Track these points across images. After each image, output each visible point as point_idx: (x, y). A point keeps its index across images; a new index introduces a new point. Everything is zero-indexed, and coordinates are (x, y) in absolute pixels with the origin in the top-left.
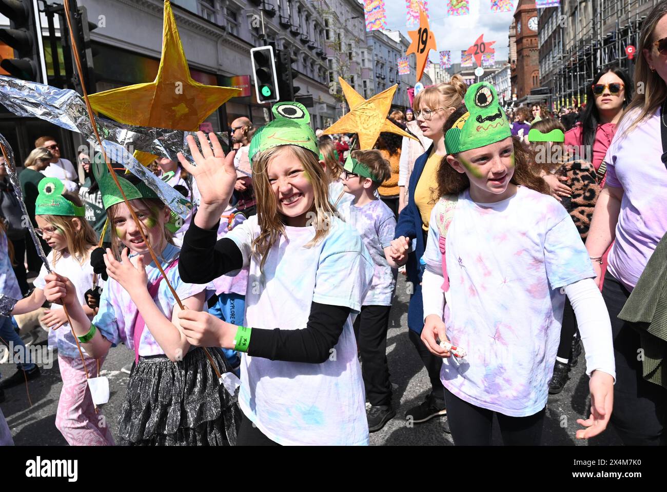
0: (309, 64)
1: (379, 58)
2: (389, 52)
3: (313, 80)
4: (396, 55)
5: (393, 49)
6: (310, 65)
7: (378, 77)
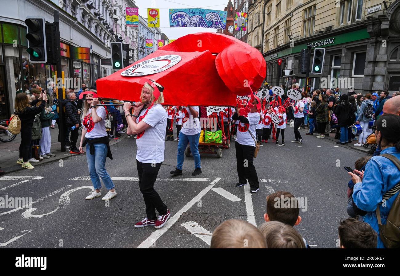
0: (99, 30)
1: (142, 36)
2: (148, 32)
3: (101, 41)
4: (151, 35)
5: (150, 31)
6: (99, 32)
7: (141, 48)
